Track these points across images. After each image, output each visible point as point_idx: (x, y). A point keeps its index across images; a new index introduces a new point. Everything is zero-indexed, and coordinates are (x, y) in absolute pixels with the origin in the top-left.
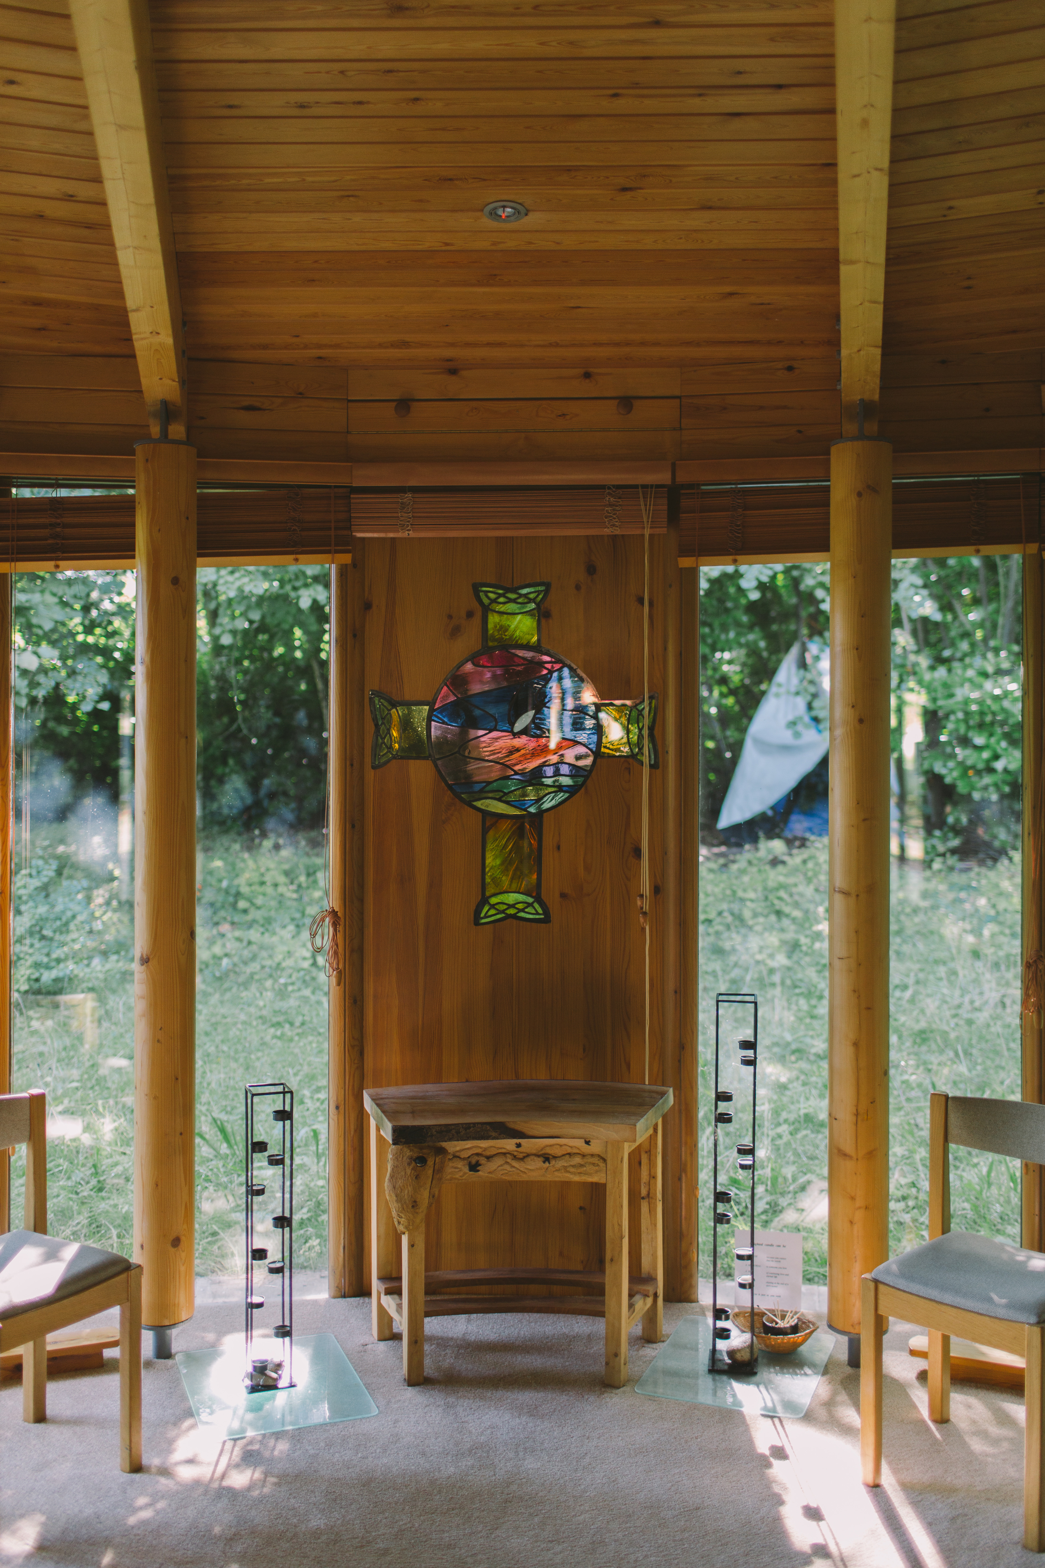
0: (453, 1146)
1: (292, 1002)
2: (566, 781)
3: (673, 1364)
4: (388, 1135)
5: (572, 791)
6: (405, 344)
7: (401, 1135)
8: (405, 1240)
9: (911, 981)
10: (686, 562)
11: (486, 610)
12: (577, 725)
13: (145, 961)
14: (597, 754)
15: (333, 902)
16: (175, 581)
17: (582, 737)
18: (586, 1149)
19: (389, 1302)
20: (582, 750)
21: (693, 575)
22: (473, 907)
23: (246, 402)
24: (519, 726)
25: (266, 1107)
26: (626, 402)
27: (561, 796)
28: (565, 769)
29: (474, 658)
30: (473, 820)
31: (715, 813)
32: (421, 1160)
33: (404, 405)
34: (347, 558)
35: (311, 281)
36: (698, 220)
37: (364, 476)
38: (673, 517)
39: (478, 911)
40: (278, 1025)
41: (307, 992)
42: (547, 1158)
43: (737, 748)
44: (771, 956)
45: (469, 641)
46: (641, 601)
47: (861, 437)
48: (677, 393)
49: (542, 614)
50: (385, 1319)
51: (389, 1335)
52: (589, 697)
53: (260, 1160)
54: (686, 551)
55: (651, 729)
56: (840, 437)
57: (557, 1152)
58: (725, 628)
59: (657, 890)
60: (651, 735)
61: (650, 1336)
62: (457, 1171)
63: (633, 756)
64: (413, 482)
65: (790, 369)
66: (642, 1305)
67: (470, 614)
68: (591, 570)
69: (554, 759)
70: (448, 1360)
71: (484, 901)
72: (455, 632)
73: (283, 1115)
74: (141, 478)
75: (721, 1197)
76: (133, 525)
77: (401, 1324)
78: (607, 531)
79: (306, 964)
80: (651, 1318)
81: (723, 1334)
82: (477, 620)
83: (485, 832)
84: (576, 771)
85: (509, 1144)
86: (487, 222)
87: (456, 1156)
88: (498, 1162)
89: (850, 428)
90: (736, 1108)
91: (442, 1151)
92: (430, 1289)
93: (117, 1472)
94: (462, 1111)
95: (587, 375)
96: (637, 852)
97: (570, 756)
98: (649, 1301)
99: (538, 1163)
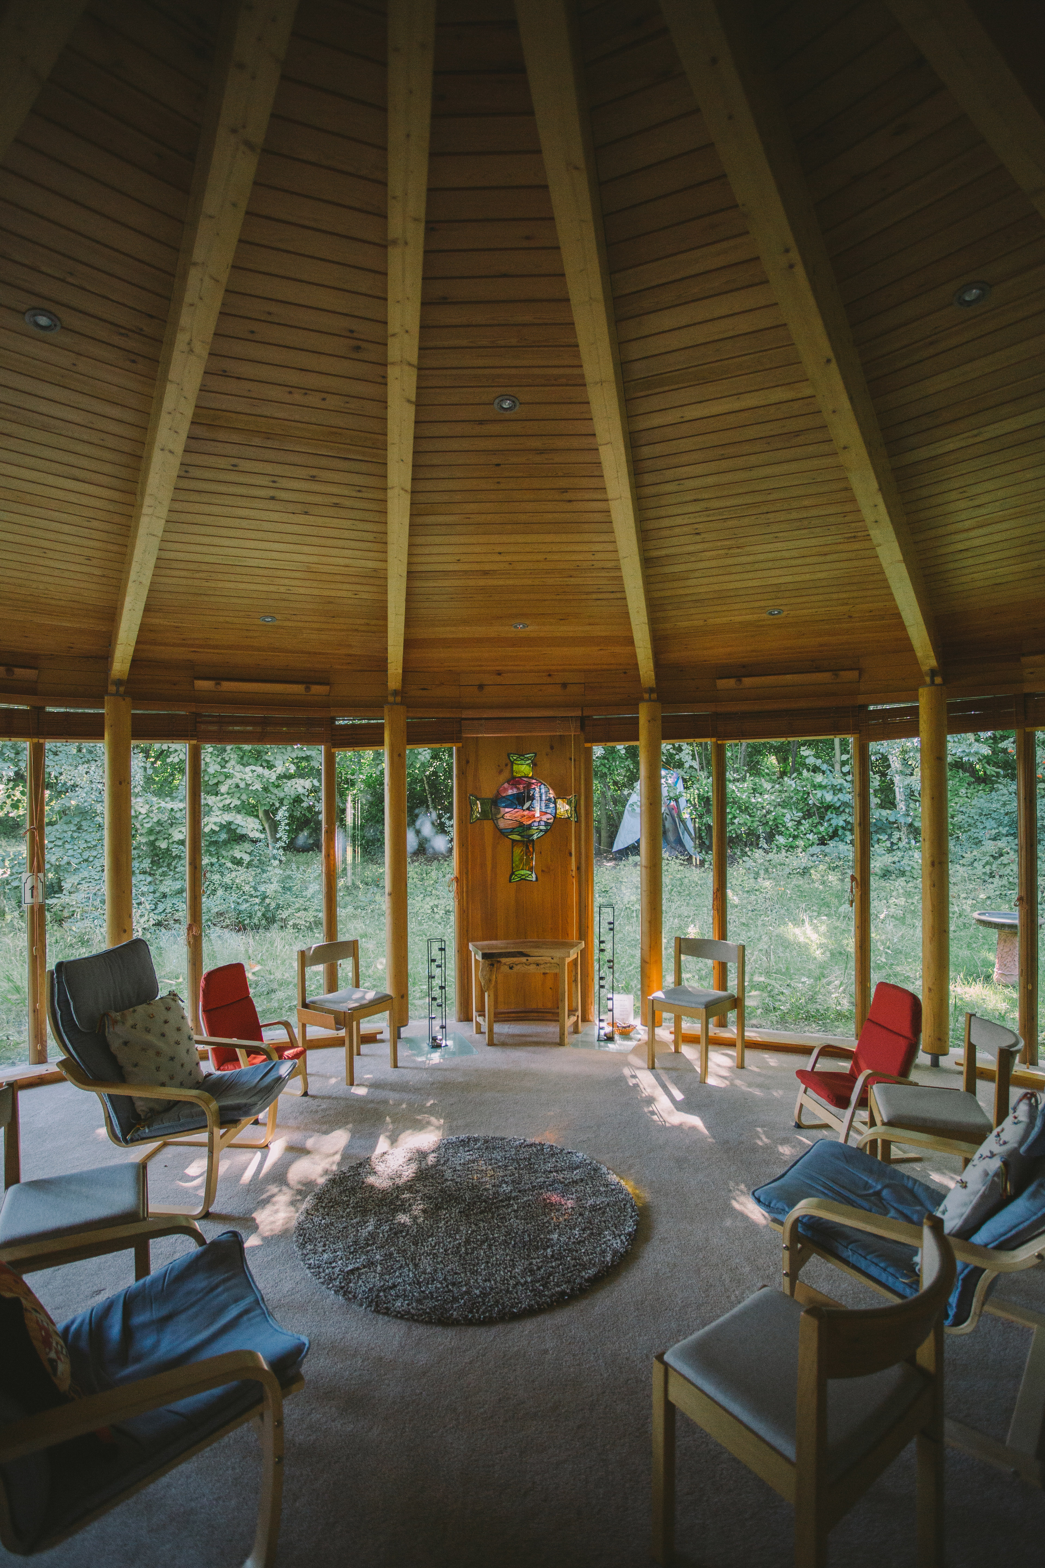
0: (504, 960)
1: (425, 926)
2: (542, 828)
3: (584, 1039)
4: (479, 958)
5: (546, 831)
6: (482, 666)
7: (485, 956)
8: (486, 994)
9: (692, 914)
10: (588, 745)
11: (512, 763)
12: (547, 806)
13: (390, 894)
14: (555, 817)
15: (456, 873)
16: (399, 755)
17: (549, 811)
18: (552, 961)
19: (480, 1020)
20: (549, 816)
21: (589, 751)
22: (508, 876)
23: (422, 687)
24: (525, 808)
25: (436, 946)
26: (564, 685)
27: (542, 834)
28: (542, 823)
29: (508, 782)
30: (509, 843)
31: (611, 845)
32: (492, 965)
33: (481, 687)
34: (460, 745)
35: (449, 647)
36: (588, 628)
37: (466, 714)
38: (582, 728)
39: (511, 876)
40: (420, 935)
41: (431, 923)
42: (538, 965)
43: (620, 815)
44: (633, 905)
45: (506, 775)
46: (571, 759)
47: (650, 700)
48: (583, 681)
49: (534, 764)
50: (478, 1025)
51: (479, 1031)
52: (552, 795)
53: (434, 965)
54: (587, 741)
55: (575, 808)
56: (642, 699)
57: (542, 962)
58: (614, 760)
59: (578, 868)
60: (575, 810)
61: (576, 1031)
62: (505, 969)
63: (569, 818)
64: (485, 716)
65: (625, 673)
66: (573, 1019)
67: (506, 765)
68: (552, 748)
69: (538, 820)
70: (502, 1039)
71: (513, 873)
72: (501, 772)
73: (441, 949)
74: (386, 717)
75: (601, 978)
76: (383, 733)
77: (485, 1028)
78: (558, 734)
79: (429, 911)
80: (576, 1024)
81: (602, 1028)
82: (509, 767)
83: (513, 847)
84: (547, 824)
85: (524, 959)
86: (513, 629)
87: (505, 964)
88: (518, 967)
89: (646, 696)
90: (608, 946)
91: (499, 962)
92: (496, 1014)
93: (389, 1068)
94: (507, 948)
95: (550, 675)
96: (570, 854)
97: (544, 818)
98: (575, 1018)
99: (535, 966)
